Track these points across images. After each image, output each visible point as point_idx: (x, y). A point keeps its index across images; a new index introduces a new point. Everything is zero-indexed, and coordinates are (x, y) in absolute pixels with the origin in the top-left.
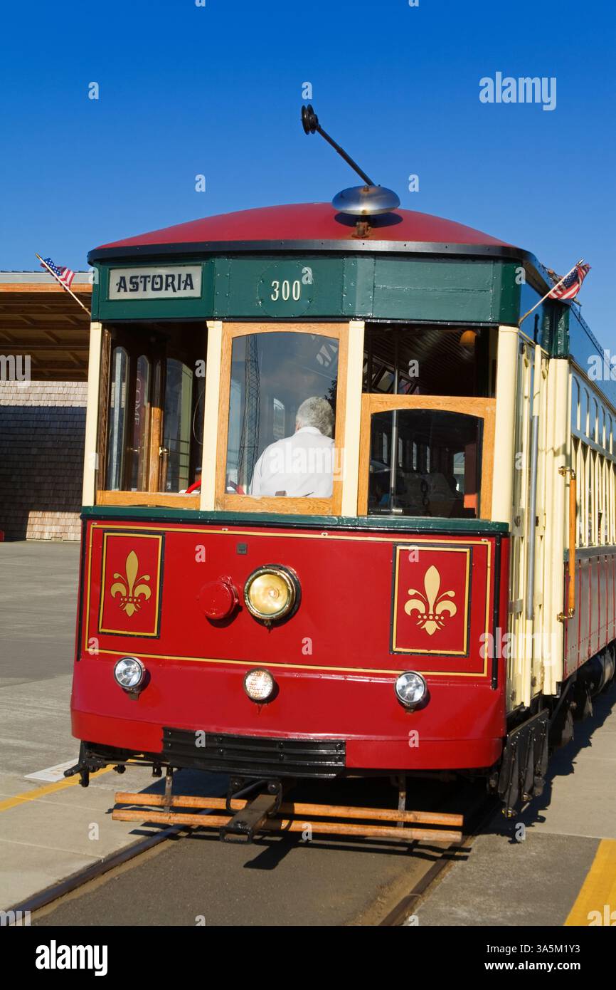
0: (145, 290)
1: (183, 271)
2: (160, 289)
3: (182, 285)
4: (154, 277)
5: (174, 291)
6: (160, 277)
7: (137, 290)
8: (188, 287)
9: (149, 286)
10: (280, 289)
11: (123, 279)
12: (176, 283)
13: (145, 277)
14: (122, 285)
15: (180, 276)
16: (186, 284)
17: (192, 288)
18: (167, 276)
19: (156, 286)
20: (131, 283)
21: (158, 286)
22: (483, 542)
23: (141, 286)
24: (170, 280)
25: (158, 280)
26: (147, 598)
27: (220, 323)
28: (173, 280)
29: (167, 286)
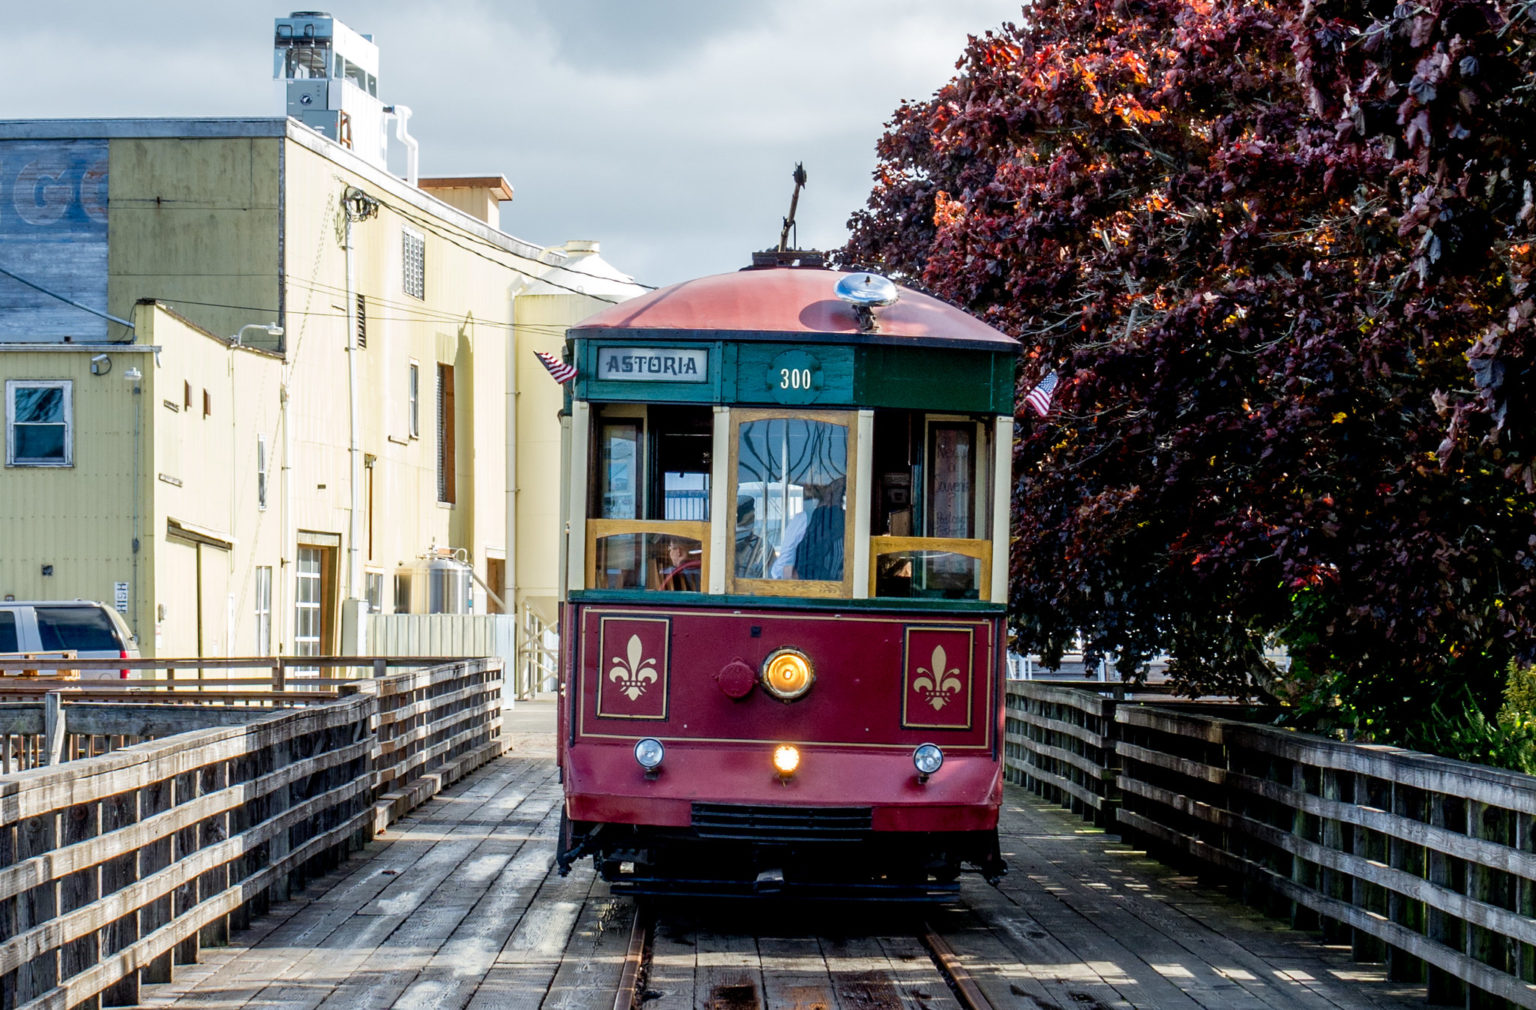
0: (640, 371)
1: (685, 355)
2: (659, 371)
3: (684, 369)
4: (651, 359)
5: (675, 373)
6: (659, 359)
7: (631, 370)
8: (691, 371)
9: (645, 367)
10: (790, 378)
11: (614, 358)
12: (676, 366)
13: (641, 358)
14: (613, 364)
15: (681, 359)
16: (688, 368)
17: (695, 372)
18: (666, 359)
19: (653, 368)
20: (624, 363)
21: (656, 368)
22: (984, 622)
23: (636, 367)
24: (669, 362)
25: (656, 362)
26: (653, 681)
27: (726, 409)
28: (673, 362)
29: (666, 368)
